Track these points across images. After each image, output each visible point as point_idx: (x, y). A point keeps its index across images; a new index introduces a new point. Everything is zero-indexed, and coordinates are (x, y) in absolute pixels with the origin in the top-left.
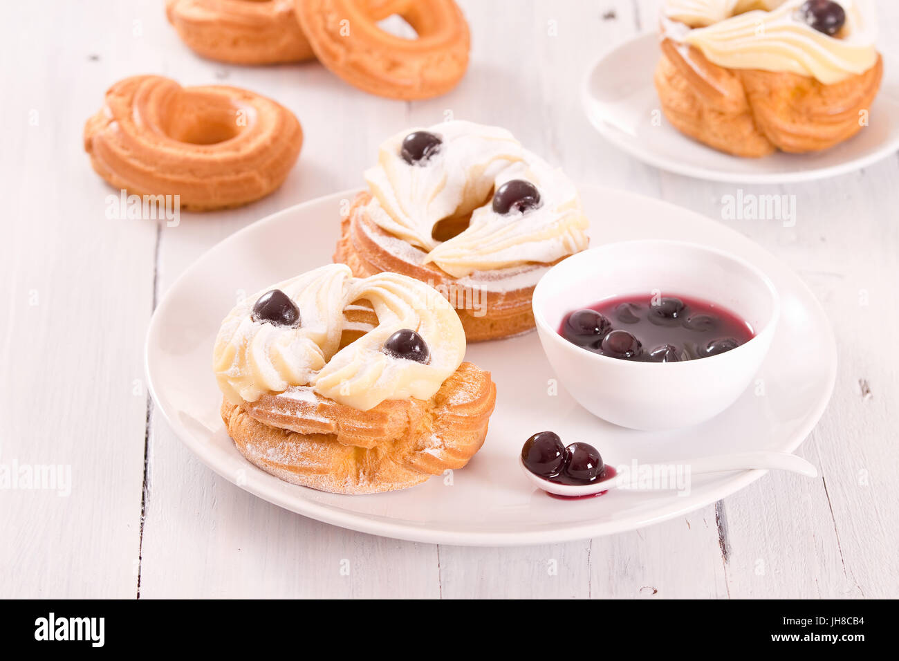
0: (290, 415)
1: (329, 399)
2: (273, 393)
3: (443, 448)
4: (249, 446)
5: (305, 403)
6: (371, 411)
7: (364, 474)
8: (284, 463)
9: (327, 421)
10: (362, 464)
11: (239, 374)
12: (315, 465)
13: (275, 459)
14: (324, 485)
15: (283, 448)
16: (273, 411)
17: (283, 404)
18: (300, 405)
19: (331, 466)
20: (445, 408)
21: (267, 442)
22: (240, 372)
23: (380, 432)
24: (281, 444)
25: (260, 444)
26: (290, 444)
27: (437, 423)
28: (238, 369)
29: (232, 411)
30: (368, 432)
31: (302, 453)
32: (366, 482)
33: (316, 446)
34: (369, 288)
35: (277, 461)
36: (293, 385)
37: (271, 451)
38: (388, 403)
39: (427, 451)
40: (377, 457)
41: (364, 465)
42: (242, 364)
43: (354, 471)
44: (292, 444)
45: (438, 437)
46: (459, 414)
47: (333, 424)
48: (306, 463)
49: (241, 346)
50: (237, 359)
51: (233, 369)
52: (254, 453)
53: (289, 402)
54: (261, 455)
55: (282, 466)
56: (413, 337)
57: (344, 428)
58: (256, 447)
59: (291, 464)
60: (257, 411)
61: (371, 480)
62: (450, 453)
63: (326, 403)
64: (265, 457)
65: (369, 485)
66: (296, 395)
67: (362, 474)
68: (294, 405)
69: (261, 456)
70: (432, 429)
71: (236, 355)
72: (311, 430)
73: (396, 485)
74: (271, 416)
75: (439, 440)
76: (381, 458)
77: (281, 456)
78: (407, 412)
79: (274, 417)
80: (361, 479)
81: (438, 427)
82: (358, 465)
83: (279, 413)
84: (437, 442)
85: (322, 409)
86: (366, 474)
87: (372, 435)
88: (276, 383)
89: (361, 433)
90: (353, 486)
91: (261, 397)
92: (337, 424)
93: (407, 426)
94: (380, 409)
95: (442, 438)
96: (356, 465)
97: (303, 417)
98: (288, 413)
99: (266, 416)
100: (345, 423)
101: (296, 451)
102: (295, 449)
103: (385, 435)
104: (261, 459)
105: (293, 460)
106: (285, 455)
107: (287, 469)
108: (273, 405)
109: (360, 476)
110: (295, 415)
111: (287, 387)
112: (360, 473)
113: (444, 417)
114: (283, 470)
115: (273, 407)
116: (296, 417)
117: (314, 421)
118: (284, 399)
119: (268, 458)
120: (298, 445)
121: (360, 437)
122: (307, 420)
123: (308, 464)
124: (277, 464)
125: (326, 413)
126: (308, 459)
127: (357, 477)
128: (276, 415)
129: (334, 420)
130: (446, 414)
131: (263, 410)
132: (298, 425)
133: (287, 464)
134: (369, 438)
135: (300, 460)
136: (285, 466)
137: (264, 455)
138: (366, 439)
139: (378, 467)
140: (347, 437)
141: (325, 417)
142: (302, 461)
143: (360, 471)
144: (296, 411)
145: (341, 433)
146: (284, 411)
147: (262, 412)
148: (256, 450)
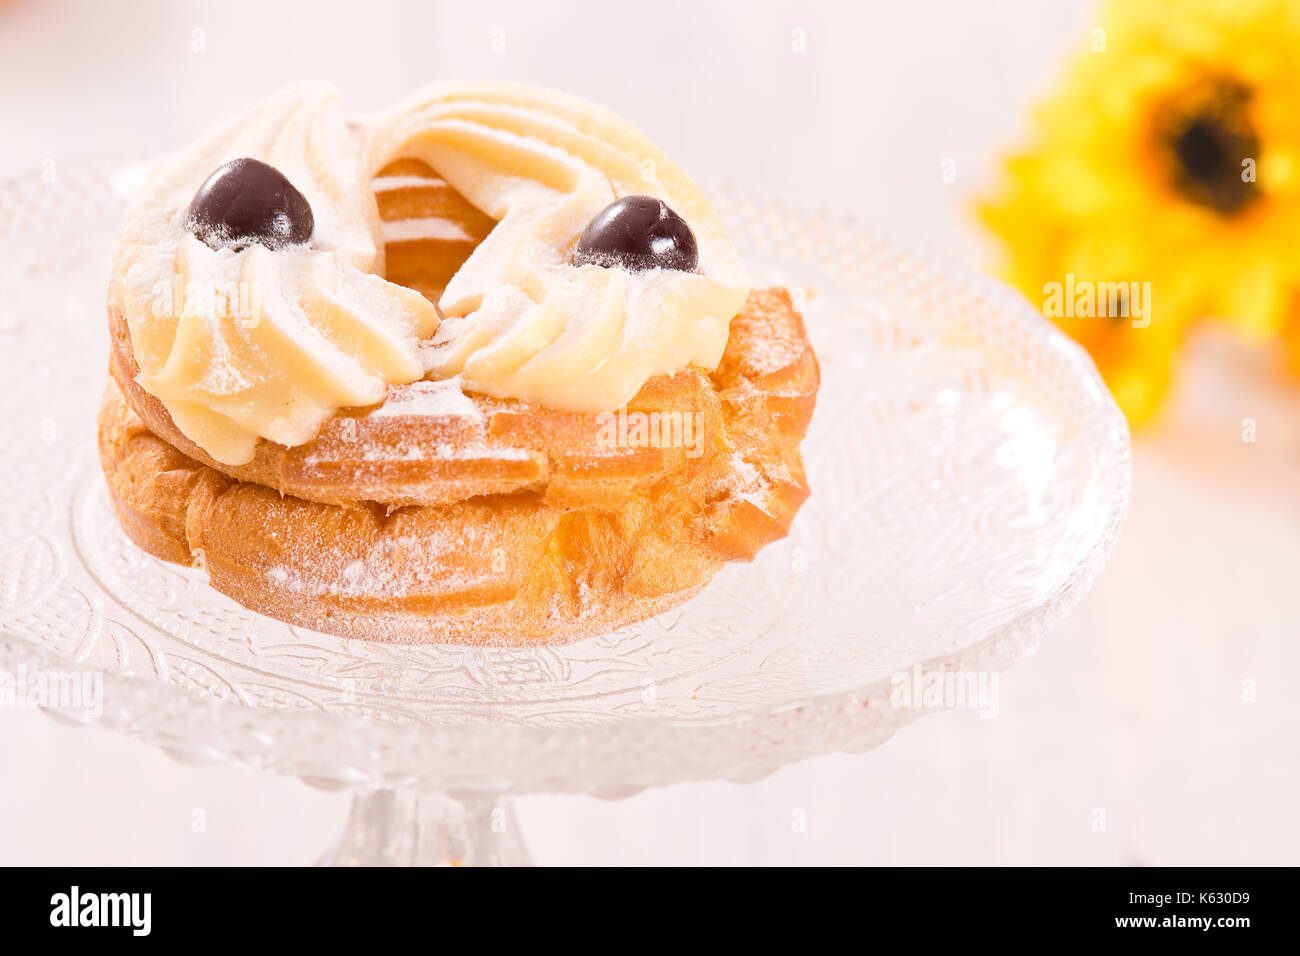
0: (421, 458)
1: (508, 401)
2: (360, 412)
3: (765, 485)
4: (275, 573)
5: (455, 420)
7: (590, 586)
8: (396, 594)
9: (522, 455)
10: (581, 559)
11: (242, 382)
12: (480, 581)
15: (386, 555)
16: (370, 457)
17: (393, 434)
18: (443, 427)
19: (519, 577)
20: (747, 384)
21: (336, 551)
22: (244, 377)
23: (652, 460)
24: (380, 545)
25: (313, 559)
26: (404, 540)
27: (741, 426)
28: (233, 370)
30: (623, 466)
31: (440, 559)
32: (597, 606)
34: (424, 127)
35: (372, 594)
37: (354, 569)
38: (650, 387)
39: (739, 495)
40: (618, 534)
41: (590, 562)
42: (239, 356)
43: (562, 586)
44: (409, 542)
45: (746, 460)
46: (783, 394)
47: (541, 460)
48: (457, 583)
50: (222, 348)
51: (218, 376)
52: (296, 585)
53: (411, 426)
54: (322, 586)
55: (386, 605)
56: (663, 213)
57: (569, 464)
58: (301, 569)
59: (415, 592)
60: (321, 466)
61: (607, 600)
62: (780, 496)
63: (504, 409)
64: (334, 589)
65: (603, 612)
66: (418, 405)
67: (584, 587)
68: (428, 430)
69: (322, 588)
70: (730, 444)
71: (217, 336)
72: (475, 486)
74: (367, 471)
75: (750, 466)
76: (629, 535)
77: (384, 577)
79: (377, 470)
80: (585, 601)
81: (739, 434)
82: (570, 567)
83: (388, 457)
84: (750, 474)
85: (502, 428)
86: (596, 583)
87: (633, 473)
88: (362, 388)
89: (610, 473)
90: (568, 619)
91: (322, 429)
92: (550, 459)
94: (640, 404)
95: (757, 463)
97: (458, 456)
98: (416, 454)
99: (352, 474)
100: (569, 454)
101: (425, 558)
102: (419, 550)
103: (662, 468)
104: (322, 597)
105: (420, 582)
106: (395, 571)
107: (400, 609)
108: (366, 442)
109: (582, 593)
110: (435, 454)
111: (387, 388)
112: (579, 585)
113: (750, 408)
114: (387, 614)
115: (366, 447)
116: (439, 461)
117: (489, 460)
118: (396, 421)
119: (344, 591)
120: (425, 539)
121: (605, 482)
122: (469, 461)
123: (462, 582)
124: (372, 600)
125: (514, 435)
126: (458, 569)
127: (575, 594)
128: (381, 468)
129: (539, 450)
130: (755, 401)
131: (336, 460)
132: (447, 478)
133: (404, 595)
134: (627, 481)
135: (439, 577)
136: (399, 601)
137: (330, 584)
138: (619, 485)
139: (628, 560)
140: (573, 488)
141: (515, 446)
142: (446, 578)
143: (578, 580)
144: (434, 445)
145: (559, 480)
146: (401, 450)
147: (337, 466)
148: (303, 578)
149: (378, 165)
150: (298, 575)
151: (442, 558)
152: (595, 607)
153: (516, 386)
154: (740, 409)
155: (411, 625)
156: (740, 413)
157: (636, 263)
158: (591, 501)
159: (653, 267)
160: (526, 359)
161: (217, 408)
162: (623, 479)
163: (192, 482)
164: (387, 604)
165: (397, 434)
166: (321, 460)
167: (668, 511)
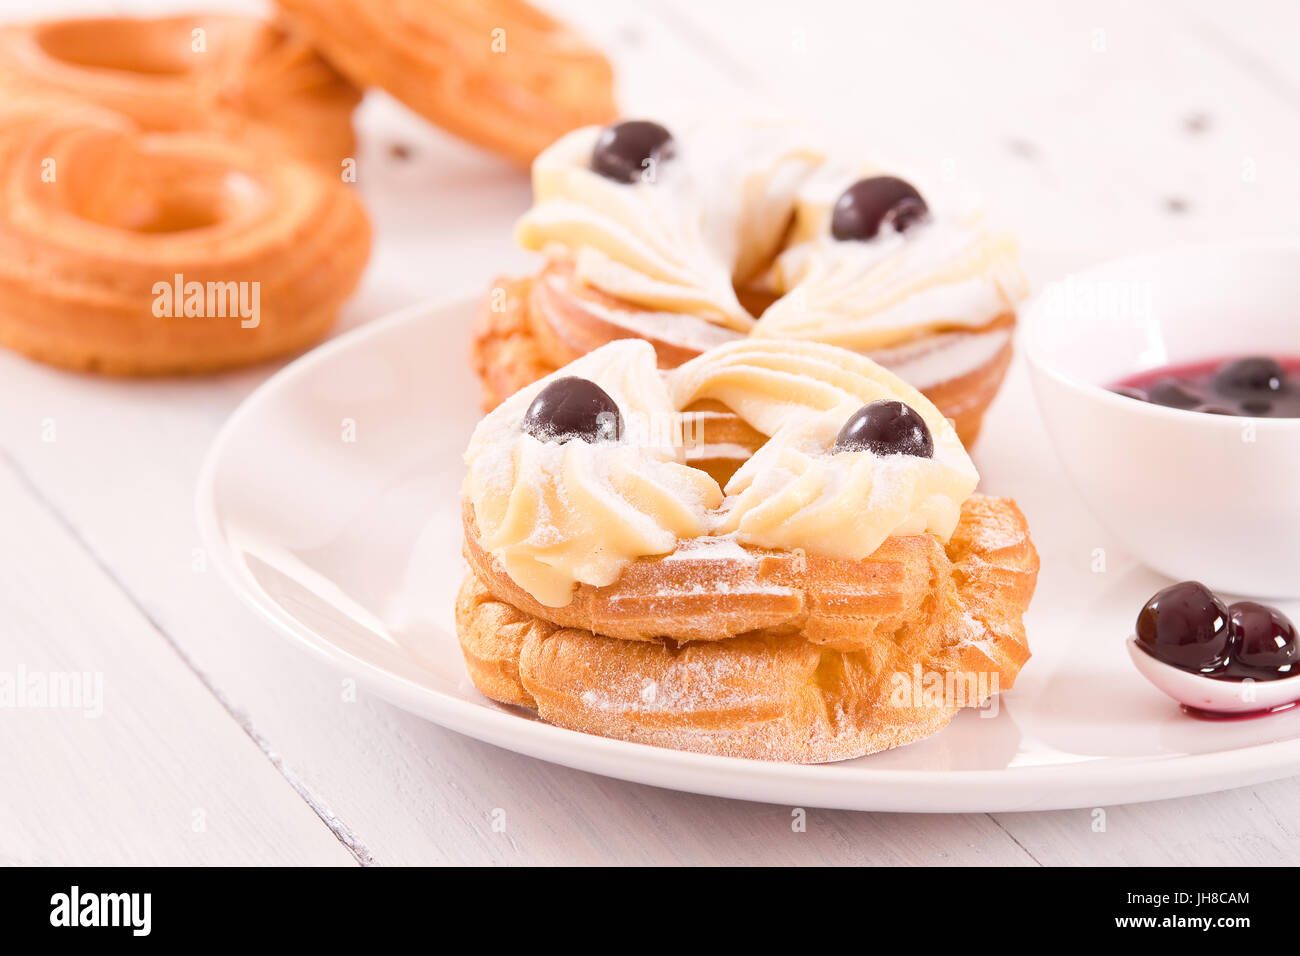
0: (703, 593)
1: (775, 550)
2: (655, 558)
3: (990, 639)
4: (589, 697)
5: (731, 563)
6: (865, 561)
7: (846, 712)
8: (686, 709)
9: (786, 591)
10: (837, 692)
11: (560, 537)
12: (754, 700)
13: (664, 706)
14: (769, 746)
15: (678, 678)
16: (662, 593)
17: (679, 575)
18: (721, 568)
19: (787, 697)
20: (975, 558)
21: (637, 675)
22: (561, 533)
23: (893, 601)
24: (672, 670)
25: (618, 682)
26: (692, 665)
27: (971, 591)
28: (550, 527)
29: (519, 641)
30: (870, 604)
32: (852, 729)
33: (748, 661)
34: (719, 371)
35: (666, 709)
36: (685, 536)
38: (892, 544)
39: (967, 642)
40: (868, 670)
41: (845, 693)
42: (558, 515)
43: (824, 713)
44: (697, 666)
45: (975, 618)
46: (1005, 567)
47: (800, 595)
48: (735, 700)
49: (542, 485)
50: (544, 512)
51: (540, 533)
52: (605, 705)
53: (695, 568)
54: (626, 704)
56: (904, 411)
57: (824, 601)
58: (609, 692)
59: (701, 708)
60: (622, 603)
61: (859, 725)
62: (1003, 648)
63: (771, 556)
64: (635, 706)
65: (857, 735)
66: (700, 553)
67: (841, 712)
68: (709, 572)
69: (624, 707)
70: (962, 605)
71: (541, 503)
72: (748, 620)
73: (906, 731)
74: (659, 605)
75: (979, 623)
76: (878, 671)
77: (675, 695)
78: (929, 558)
79: (668, 605)
80: (842, 724)
81: (970, 597)
82: (830, 696)
83: (677, 593)
84: (978, 629)
85: (770, 571)
86: (851, 710)
87: (877, 611)
88: (657, 539)
89: (858, 609)
90: (828, 739)
91: (624, 573)
92: (808, 596)
93: (931, 591)
94: (884, 557)
95: (984, 621)
96: (824, 696)
97: (733, 592)
98: (698, 590)
99: (647, 607)
100: (824, 591)
101: (708, 678)
102: (705, 674)
103: (902, 609)
104: (626, 714)
105: (705, 699)
106: (685, 690)
107: (689, 723)
108: (659, 582)
109: (838, 718)
110: (715, 590)
111: (678, 541)
112: (836, 712)
113: (978, 576)
114: (678, 728)
115: (658, 586)
116: (717, 596)
117: (759, 595)
118: (682, 564)
119: (644, 708)
120: (710, 664)
121: (854, 618)
122: (742, 596)
123: (739, 700)
124: (666, 715)
125: (779, 575)
126: (737, 689)
127: (833, 720)
128: (671, 600)
129: (800, 588)
130: (982, 570)
131: (635, 597)
132: (724, 611)
133: (692, 710)
134: (872, 618)
135: (720, 695)
136: (688, 715)
137: (632, 702)
138: (866, 621)
139: (876, 691)
140: (828, 621)
141: (780, 585)
142: (726, 696)
143: (836, 708)
144: (714, 583)
145: (816, 614)
146: (687, 587)
147: (635, 602)
148: (610, 698)
149: (683, 403)
150: (607, 697)
151: (723, 680)
152: (849, 730)
153: (779, 537)
154: (969, 577)
155: (699, 739)
156: (970, 580)
157: (881, 449)
158: (843, 634)
159: (895, 453)
160: (789, 515)
161: (540, 559)
162: (870, 616)
163: (525, 631)
164: (678, 719)
165: (683, 574)
166: (624, 597)
167: (909, 653)
